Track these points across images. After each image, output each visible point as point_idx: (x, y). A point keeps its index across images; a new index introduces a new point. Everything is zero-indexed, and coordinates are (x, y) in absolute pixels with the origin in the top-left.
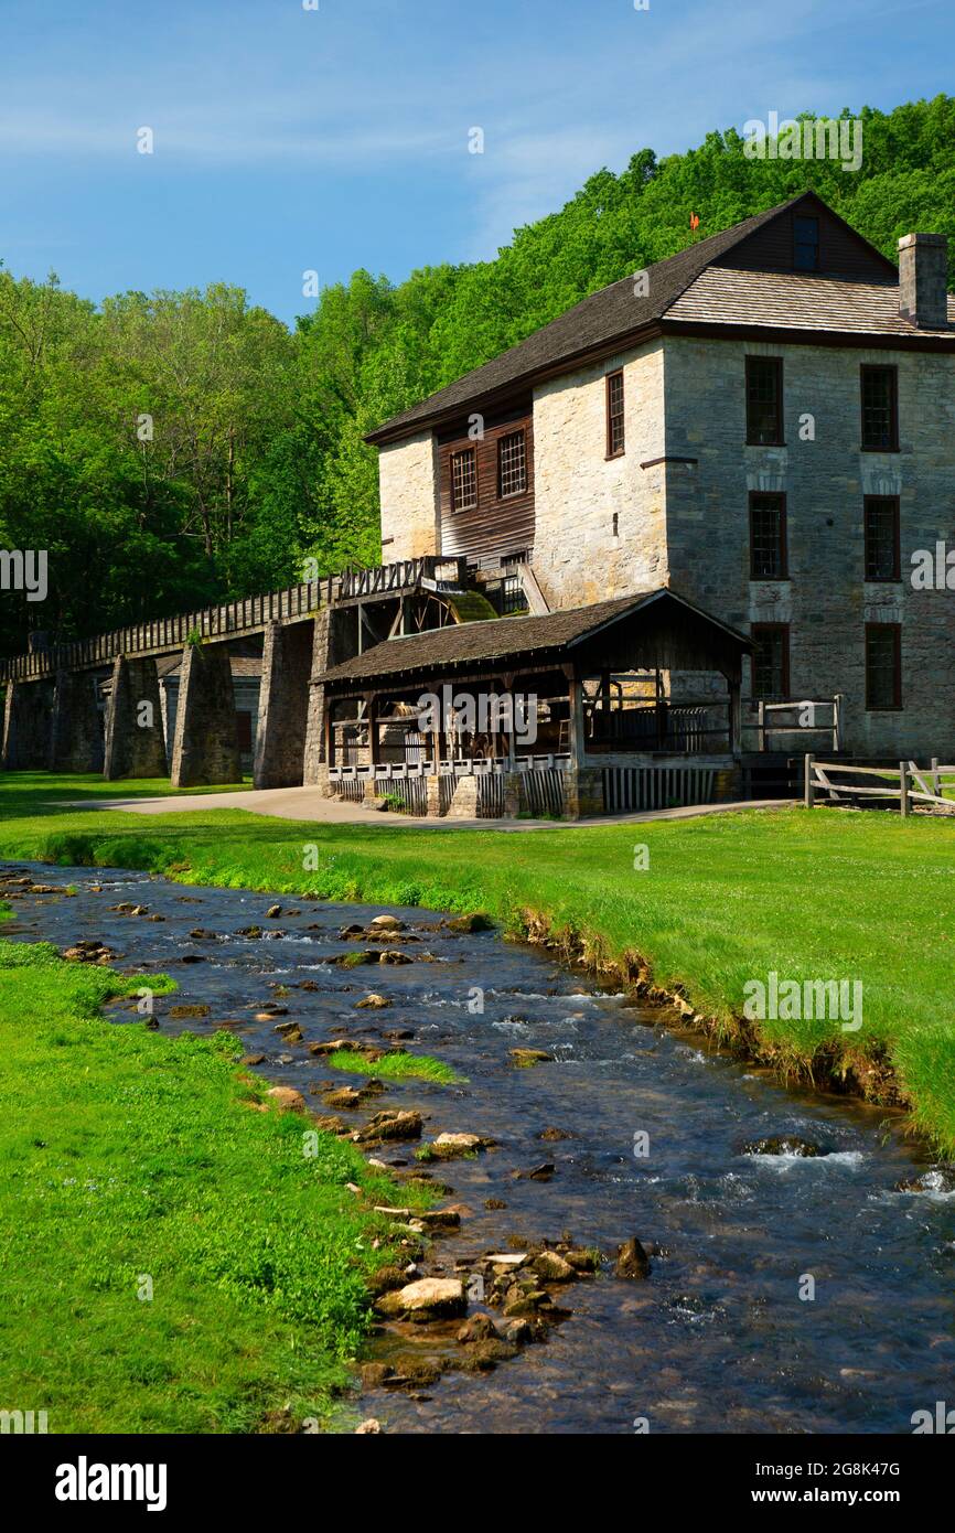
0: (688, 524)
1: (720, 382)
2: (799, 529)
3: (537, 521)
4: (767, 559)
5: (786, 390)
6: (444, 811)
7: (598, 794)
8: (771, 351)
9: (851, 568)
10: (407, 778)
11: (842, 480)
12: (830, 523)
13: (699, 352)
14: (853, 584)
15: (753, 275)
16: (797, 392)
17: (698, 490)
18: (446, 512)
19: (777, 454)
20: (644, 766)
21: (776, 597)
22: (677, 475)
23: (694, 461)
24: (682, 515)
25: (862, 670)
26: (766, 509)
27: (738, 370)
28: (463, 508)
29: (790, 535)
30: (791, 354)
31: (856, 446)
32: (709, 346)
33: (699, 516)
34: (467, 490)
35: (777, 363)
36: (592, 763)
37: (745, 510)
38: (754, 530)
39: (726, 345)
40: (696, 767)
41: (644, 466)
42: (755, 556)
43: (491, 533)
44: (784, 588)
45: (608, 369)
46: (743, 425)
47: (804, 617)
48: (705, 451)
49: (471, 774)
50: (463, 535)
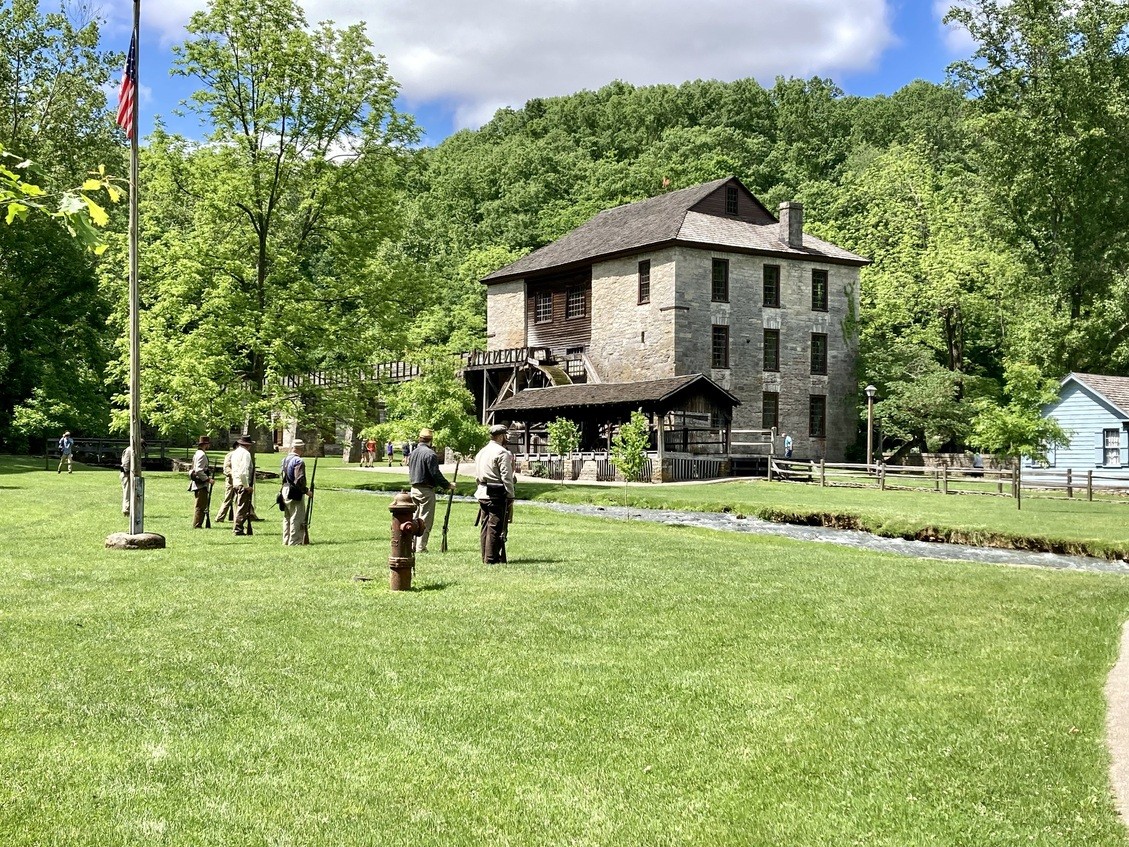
0: (684, 340)
1: (700, 270)
2: (734, 344)
3: (592, 332)
4: (720, 358)
5: (730, 275)
6: (575, 477)
7: (670, 471)
8: (723, 256)
9: (757, 364)
10: (550, 461)
11: (754, 321)
12: (748, 342)
13: (691, 255)
14: (758, 372)
15: (709, 217)
16: (735, 276)
17: (689, 323)
18: (531, 323)
19: (726, 307)
20: (689, 458)
21: (723, 377)
22: (680, 316)
23: (688, 309)
24: (682, 335)
25: (761, 415)
26: (720, 333)
27: (708, 264)
28: (542, 322)
29: (730, 347)
30: (732, 258)
31: (760, 304)
32: (695, 252)
33: (689, 336)
34: (545, 313)
35: (726, 263)
36: (668, 456)
37: (710, 334)
38: (714, 343)
39: (703, 252)
40: (712, 460)
41: (661, 310)
42: (714, 357)
43: (560, 336)
44: (727, 372)
45: (640, 259)
46: (710, 292)
47: (736, 388)
48: (693, 304)
49: (594, 460)
50: (540, 336)
